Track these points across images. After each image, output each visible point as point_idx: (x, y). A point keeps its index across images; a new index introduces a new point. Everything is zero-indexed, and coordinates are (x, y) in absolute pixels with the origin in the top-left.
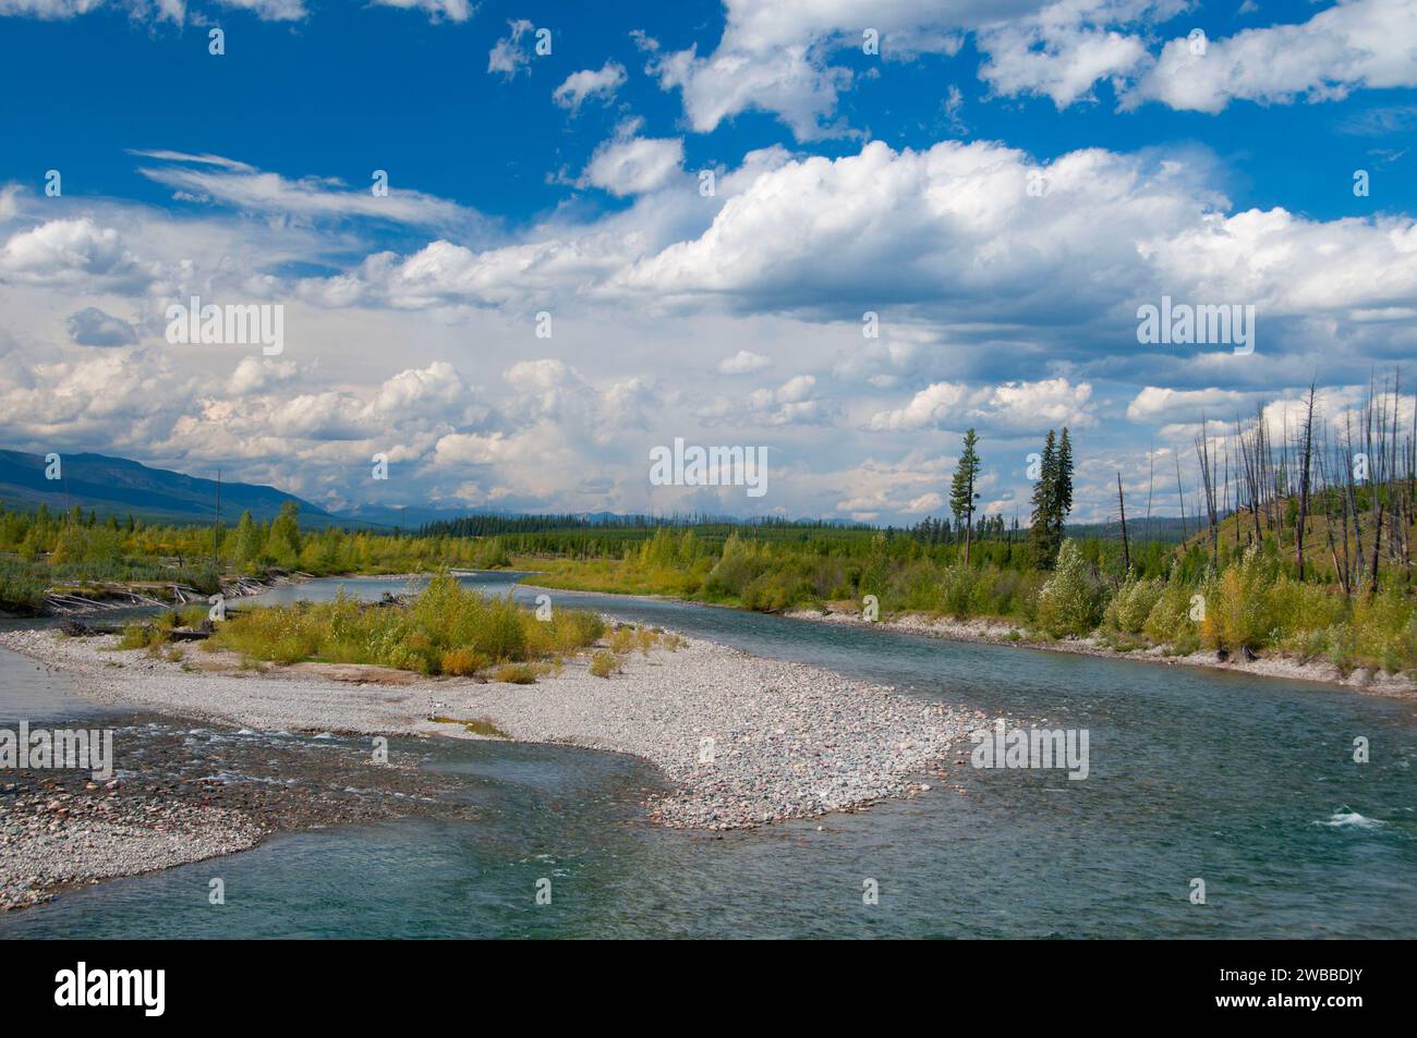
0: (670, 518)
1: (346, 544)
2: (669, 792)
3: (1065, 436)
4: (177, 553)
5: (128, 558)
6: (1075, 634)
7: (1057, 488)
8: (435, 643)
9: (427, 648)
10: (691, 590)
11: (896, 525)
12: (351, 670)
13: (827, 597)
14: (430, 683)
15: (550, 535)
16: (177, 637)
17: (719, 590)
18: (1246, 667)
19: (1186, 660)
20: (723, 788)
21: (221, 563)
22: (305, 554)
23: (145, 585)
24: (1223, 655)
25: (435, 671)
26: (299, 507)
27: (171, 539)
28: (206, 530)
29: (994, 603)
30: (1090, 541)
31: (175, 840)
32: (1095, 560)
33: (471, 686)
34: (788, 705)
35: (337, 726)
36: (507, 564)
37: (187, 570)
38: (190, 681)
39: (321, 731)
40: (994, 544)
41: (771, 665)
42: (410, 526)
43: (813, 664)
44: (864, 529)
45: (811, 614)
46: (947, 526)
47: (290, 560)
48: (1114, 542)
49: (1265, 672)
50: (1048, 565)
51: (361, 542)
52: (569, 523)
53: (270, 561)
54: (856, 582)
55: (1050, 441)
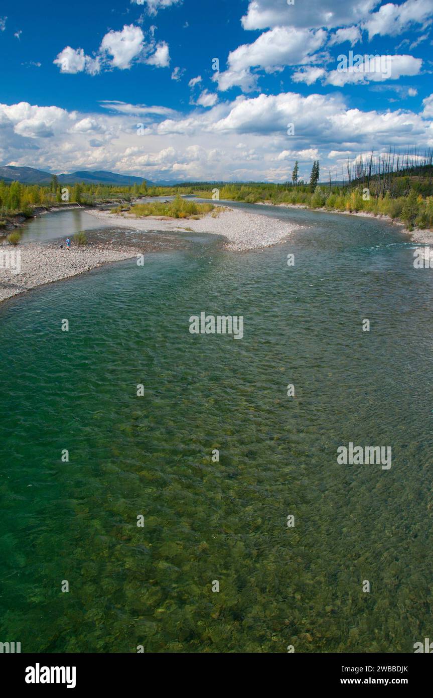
0: (229, 182)
1: (157, 190)
2: (230, 243)
3: (318, 162)
4: (121, 192)
5: (111, 194)
6: (319, 207)
7: (316, 174)
8: (177, 211)
9: (176, 212)
10: (234, 198)
11: (280, 183)
12: (159, 217)
13: (264, 199)
14: (177, 220)
15: (202, 186)
16: (122, 211)
17: (240, 198)
18: (355, 214)
19: (343, 213)
20: (241, 242)
21: (131, 194)
22: (148, 192)
23: (115, 200)
24: (351, 212)
25: (177, 217)
26: (147, 182)
27: (120, 189)
28: (127, 187)
29: (301, 201)
30: (323, 186)
31: (125, 254)
32: (324, 191)
33: (186, 220)
34: (255, 224)
35: (157, 229)
36: (193, 193)
37: (123, 196)
38: (126, 220)
39: (154, 231)
40: (301, 187)
41: (252, 215)
42: (171, 185)
43: (261, 214)
44: (272, 184)
45: (261, 203)
46: (291, 183)
47: (145, 193)
48: (328, 186)
49: (359, 216)
50: (313, 192)
51: (160, 189)
52: (206, 183)
53: (141, 194)
54: (271, 196)
55: (315, 163)
